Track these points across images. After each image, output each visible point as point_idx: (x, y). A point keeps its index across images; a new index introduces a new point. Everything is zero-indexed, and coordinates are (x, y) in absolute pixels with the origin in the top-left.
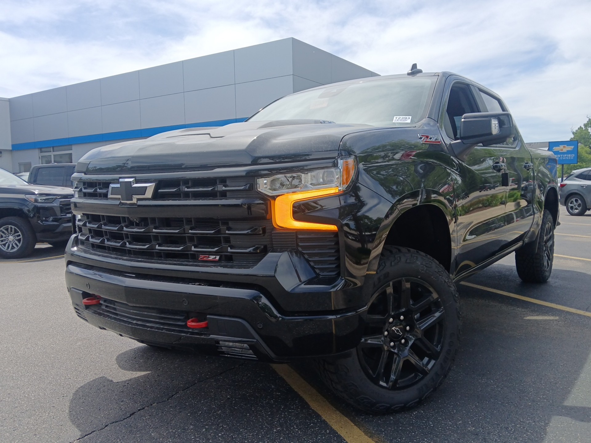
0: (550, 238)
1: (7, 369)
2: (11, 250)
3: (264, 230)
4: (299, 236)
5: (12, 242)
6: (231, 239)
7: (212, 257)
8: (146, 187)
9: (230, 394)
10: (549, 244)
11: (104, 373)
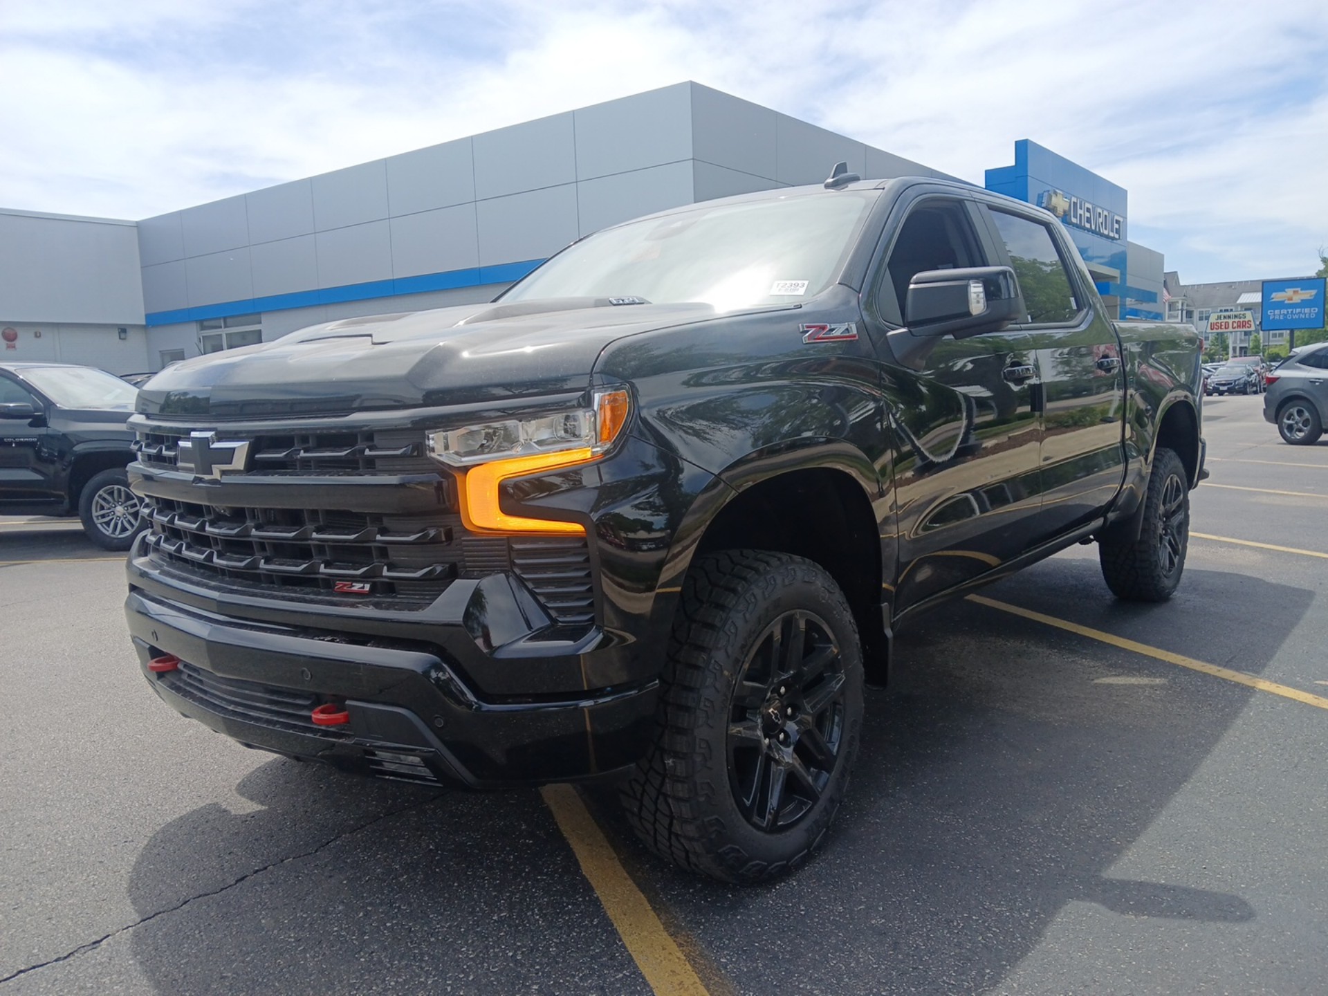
0: (1179, 507)
1: (41, 785)
2: (120, 534)
3: (449, 535)
4: (514, 546)
5: (122, 518)
6: (389, 550)
7: (357, 587)
8: (234, 449)
9: (435, 842)
10: (1175, 520)
11: (215, 795)
